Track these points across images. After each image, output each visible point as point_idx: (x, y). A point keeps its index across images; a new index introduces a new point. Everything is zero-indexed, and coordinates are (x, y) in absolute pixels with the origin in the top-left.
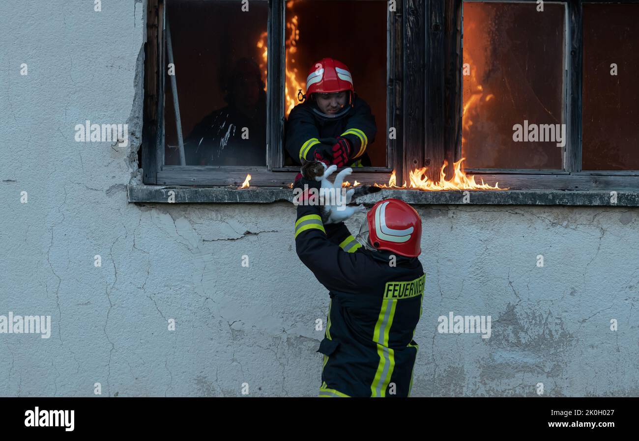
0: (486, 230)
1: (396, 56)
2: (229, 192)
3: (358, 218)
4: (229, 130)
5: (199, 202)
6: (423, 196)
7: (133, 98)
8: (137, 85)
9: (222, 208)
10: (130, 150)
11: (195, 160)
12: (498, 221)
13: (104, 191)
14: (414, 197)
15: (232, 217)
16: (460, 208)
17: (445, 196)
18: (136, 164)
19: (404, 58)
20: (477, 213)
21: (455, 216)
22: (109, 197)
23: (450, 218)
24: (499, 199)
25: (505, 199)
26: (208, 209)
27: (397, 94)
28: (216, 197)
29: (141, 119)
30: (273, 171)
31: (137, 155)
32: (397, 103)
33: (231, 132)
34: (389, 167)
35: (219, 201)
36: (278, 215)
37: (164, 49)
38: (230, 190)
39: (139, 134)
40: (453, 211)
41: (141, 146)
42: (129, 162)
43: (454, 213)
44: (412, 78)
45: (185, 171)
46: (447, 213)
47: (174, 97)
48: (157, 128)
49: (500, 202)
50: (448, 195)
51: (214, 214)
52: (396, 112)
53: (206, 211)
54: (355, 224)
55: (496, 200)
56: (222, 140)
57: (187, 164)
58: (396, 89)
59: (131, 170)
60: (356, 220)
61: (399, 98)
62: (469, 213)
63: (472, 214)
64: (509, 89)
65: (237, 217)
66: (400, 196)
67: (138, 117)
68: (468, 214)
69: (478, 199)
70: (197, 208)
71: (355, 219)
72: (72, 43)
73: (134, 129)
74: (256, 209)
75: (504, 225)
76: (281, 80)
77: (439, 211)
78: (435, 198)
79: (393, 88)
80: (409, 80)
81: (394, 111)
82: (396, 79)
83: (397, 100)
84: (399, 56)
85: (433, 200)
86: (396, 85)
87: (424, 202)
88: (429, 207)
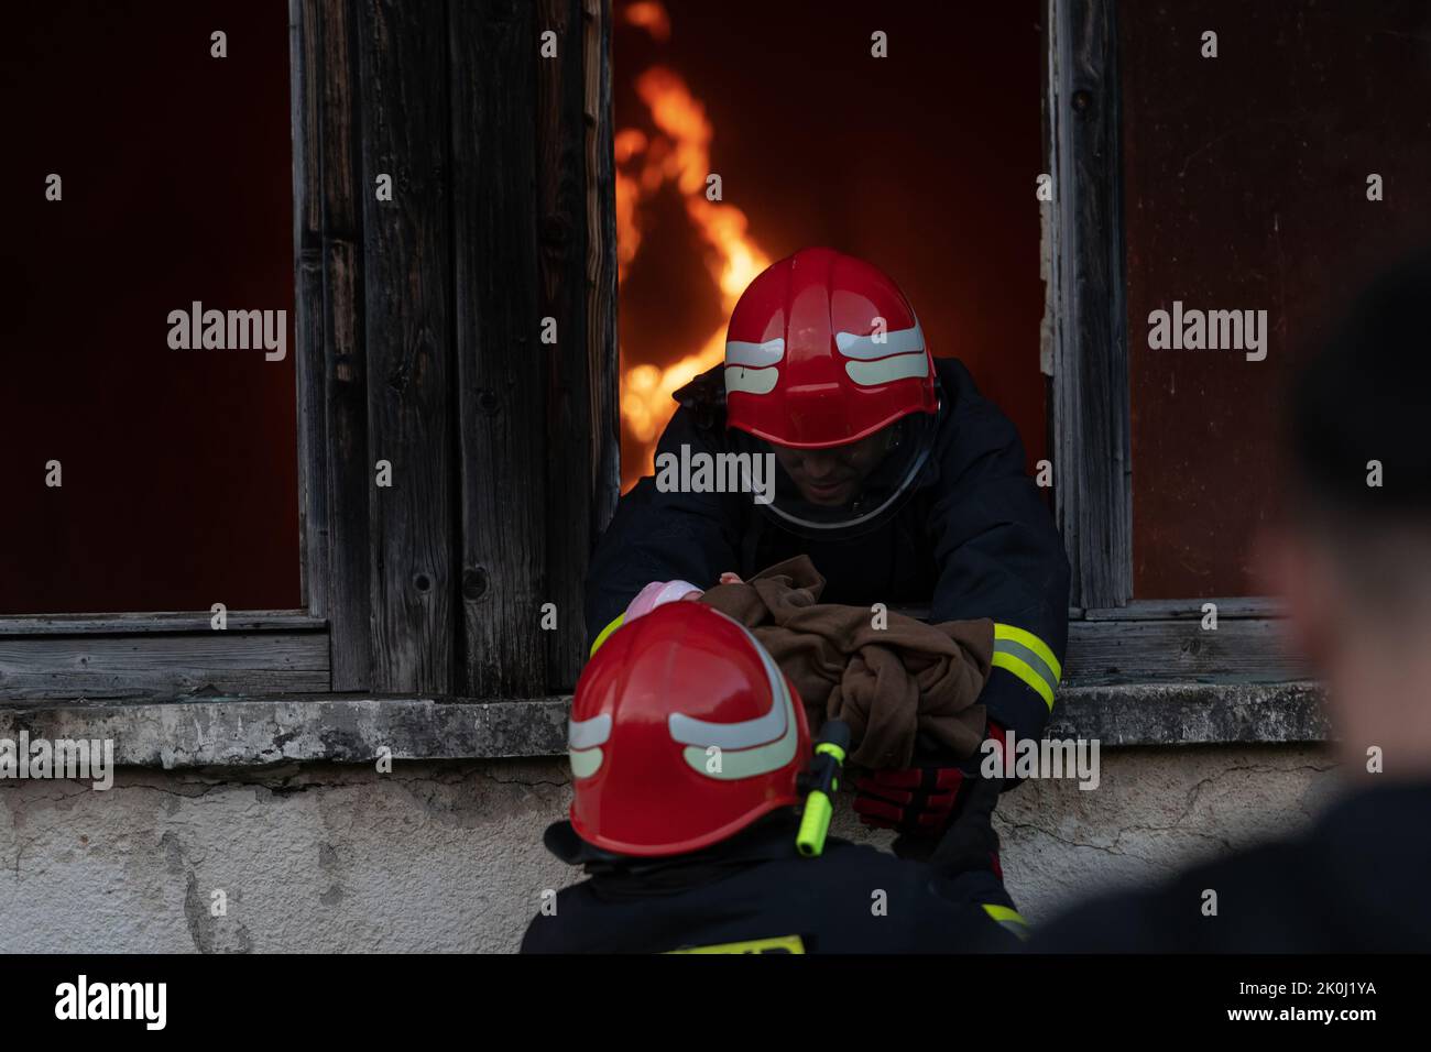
14: (410, 730)
27: (341, 299)
32: (340, 334)
34: (314, 609)
44: (397, 226)
58: (331, 275)
60: (167, 838)
61: (347, 313)
66: (349, 729)
71: (159, 835)
77: (523, 788)
78: (504, 731)
79: (320, 273)
80: (388, 232)
81: (328, 367)
82: (332, 232)
83: (340, 322)
84: (344, 133)
85: (496, 741)
86: (331, 258)
87: (455, 751)
88: (477, 771)
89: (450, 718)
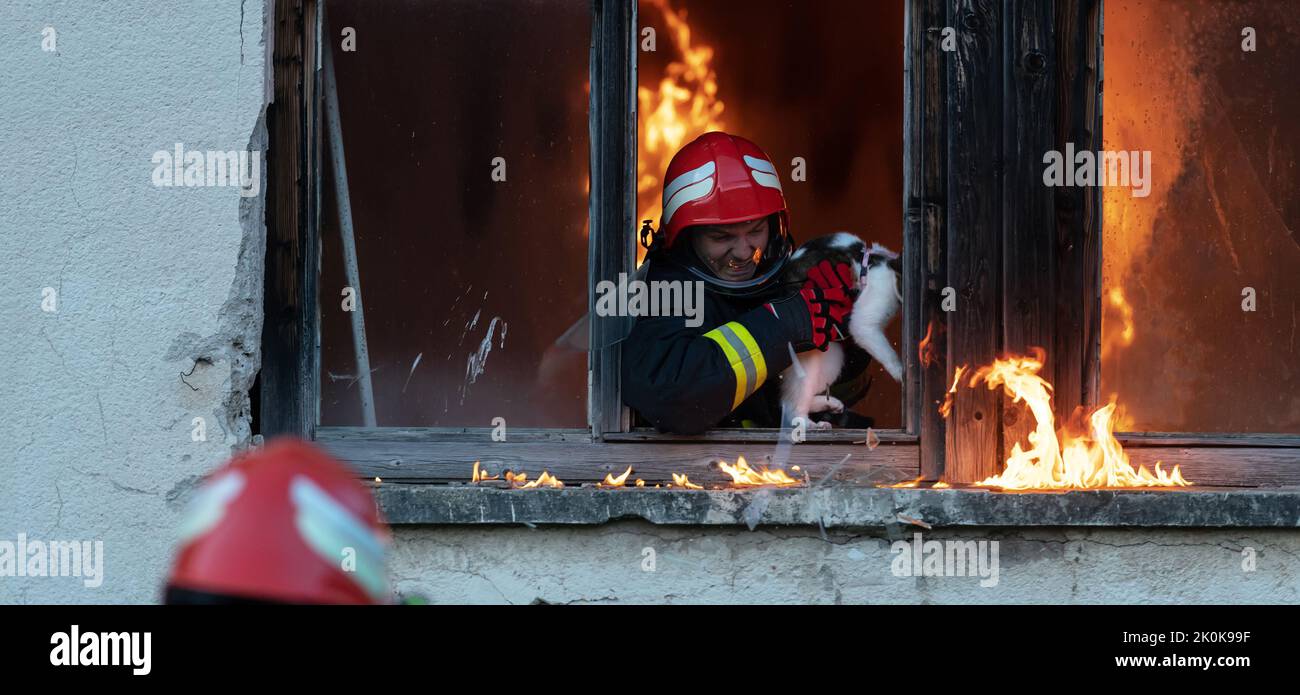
0: (1164, 594)
1: (928, 139)
2: (489, 495)
3: (828, 563)
4: (490, 334)
5: (411, 521)
6: (1000, 505)
7: (237, 251)
8: (247, 216)
9: (471, 537)
10: (229, 385)
11: (400, 412)
12: (1195, 571)
13: (163, 494)
14: (974, 508)
15: (497, 562)
16: (1096, 536)
17: (1056, 504)
18: (244, 424)
19: (949, 144)
20: (1140, 548)
21: (1082, 557)
22: (175, 511)
23: (1069, 563)
24: (1198, 512)
25: (1214, 513)
26: (435, 542)
27: (931, 239)
28: (457, 509)
29: (260, 306)
30: (607, 441)
31: (248, 401)
32: (931, 261)
33: (496, 339)
34: (910, 429)
35: (464, 521)
36: (619, 556)
37: (319, 119)
38: (494, 491)
39: (253, 345)
40: (1077, 544)
41: (258, 377)
42: (228, 418)
43: (1080, 550)
44: (968, 196)
45: (372, 440)
46: (1063, 550)
47: (346, 246)
48: (300, 328)
49: (1202, 520)
50: (1063, 503)
51: (448, 555)
52: (927, 284)
53: (430, 545)
54: (821, 579)
55: (1191, 515)
56: (472, 359)
57: (380, 423)
58: (926, 225)
59: (232, 440)
60: (824, 569)
61: (935, 249)
62: (1119, 550)
63: (1128, 551)
64: (1222, 220)
65: (509, 561)
66: (937, 506)
67: (250, 300)
68: (1116, 553)
69: (1144, 513)
70: (407, 538)
71: (819, 566)
72: (78, 105)
73: (239, 331)
74: (560, 543)
75: (1213, 581)
76: (626, 201)
77: (1041, 544)
78: (1031, 510)
79: (920, 223)
80: (963, 200)
81: (923, 281)
82: (928, 199)
83: (931, 253)
84: (936, 137)
85: (1026, 515)
86: (926, 215)
87: (1001, 521)
88: (1012, 533)
89: (999, 501)
